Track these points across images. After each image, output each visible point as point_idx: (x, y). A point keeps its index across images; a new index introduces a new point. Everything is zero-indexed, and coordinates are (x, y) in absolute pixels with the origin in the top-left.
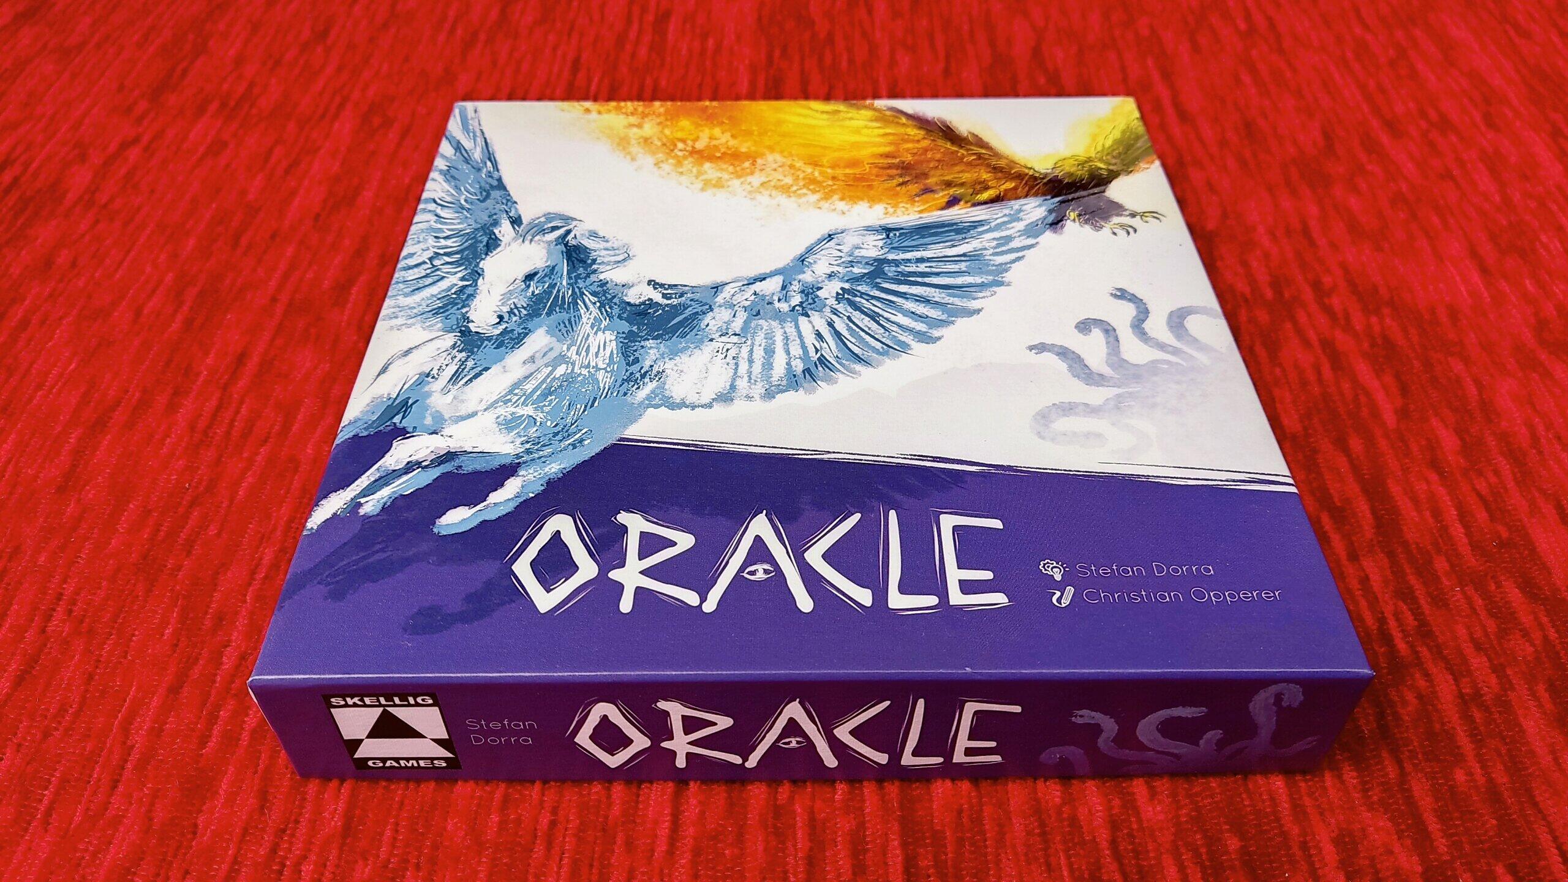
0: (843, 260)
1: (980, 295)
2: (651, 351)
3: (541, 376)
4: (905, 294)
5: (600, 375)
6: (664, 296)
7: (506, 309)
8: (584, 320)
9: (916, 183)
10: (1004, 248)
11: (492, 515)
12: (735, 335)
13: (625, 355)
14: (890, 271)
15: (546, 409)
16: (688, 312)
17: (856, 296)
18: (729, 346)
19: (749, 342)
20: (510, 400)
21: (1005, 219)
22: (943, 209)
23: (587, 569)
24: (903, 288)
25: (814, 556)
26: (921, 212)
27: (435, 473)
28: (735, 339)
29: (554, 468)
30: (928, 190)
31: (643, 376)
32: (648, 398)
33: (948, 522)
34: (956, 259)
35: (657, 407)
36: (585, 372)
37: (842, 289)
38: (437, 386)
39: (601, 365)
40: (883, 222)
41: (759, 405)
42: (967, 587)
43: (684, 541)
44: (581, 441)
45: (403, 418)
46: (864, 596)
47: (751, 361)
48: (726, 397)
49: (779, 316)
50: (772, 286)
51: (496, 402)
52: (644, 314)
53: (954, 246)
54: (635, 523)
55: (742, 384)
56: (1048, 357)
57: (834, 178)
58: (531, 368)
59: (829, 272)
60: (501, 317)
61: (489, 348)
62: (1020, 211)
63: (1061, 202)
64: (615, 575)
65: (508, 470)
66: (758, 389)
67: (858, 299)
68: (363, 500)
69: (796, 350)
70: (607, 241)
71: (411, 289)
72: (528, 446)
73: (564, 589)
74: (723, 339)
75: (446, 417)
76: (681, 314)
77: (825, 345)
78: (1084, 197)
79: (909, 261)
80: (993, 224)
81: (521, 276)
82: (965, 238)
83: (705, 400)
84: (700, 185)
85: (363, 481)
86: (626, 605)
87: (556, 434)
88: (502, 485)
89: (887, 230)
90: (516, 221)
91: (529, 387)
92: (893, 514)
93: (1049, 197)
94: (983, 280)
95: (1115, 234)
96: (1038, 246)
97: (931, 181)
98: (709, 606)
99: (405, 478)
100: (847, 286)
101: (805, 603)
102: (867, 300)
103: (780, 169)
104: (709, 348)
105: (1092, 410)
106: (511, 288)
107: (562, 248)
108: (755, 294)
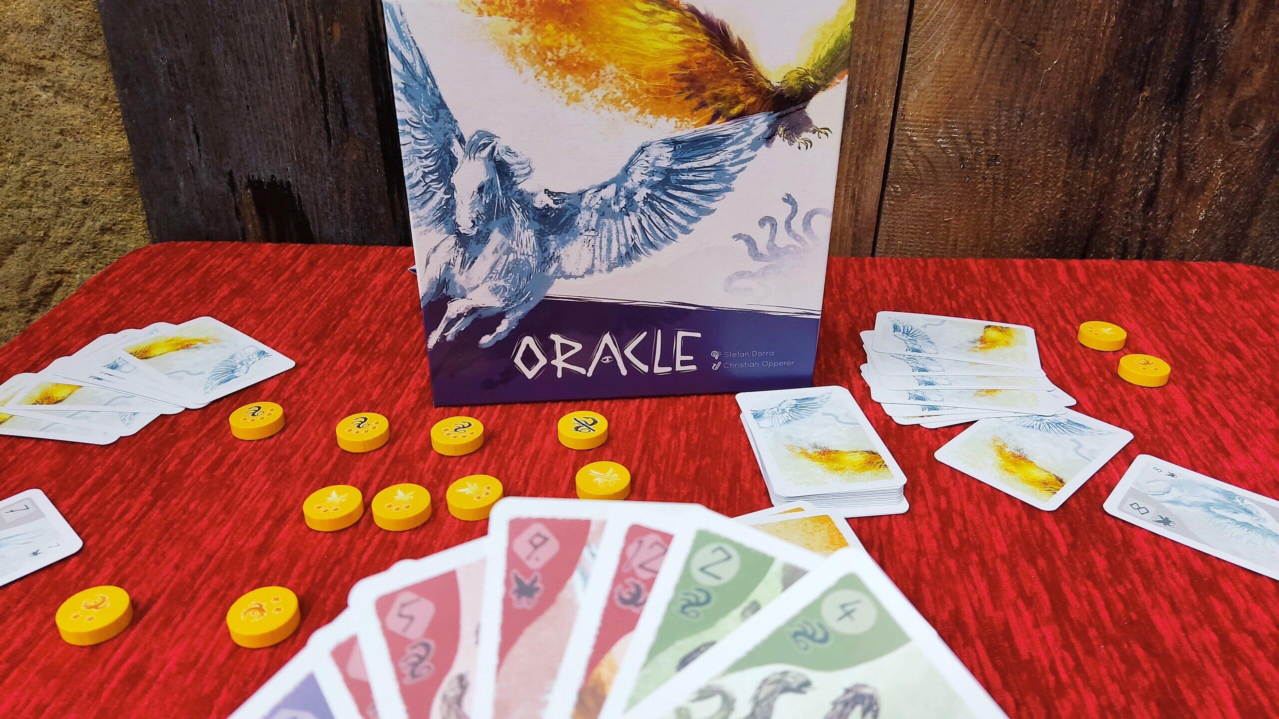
0: (649, 170)
1: (717, 198)
2: (553, 242)
3: (503, 261)
4: (679, 197)
5: (531, 259)
6: (555, 202)
7: (474, 216)
8: (516, 222)
9: (697, 96)
10: (737, 160)
11: (500, 338)
12: (593, 230)
13: (540, 246)
14: (673, 178)
15: (510, 281)
16: (568, 214)
17: (653, 200)
18: (590, 238)
19: (600, 235)
20: (492, 277)
21: (743, 133)
22: (709, 123)
23: (543, 361)
24: (678, 193)
25: (628, 352)
26: (696, 126)
27: (470, 319)
28: (592, 233)
29: (520, 313)
30: (703, 105)
31: (551, 259)
32: (555, 273)
33: (681, 334)
34: (710, 169)
35: (559, 278)
36: (523, 258)
37: (647, 194)
38: (456, 269)
39: (530, 254)
40: (673, 136)
41: (606, 275)
42: (683, 363)
43: (578, 347)
44: (528, 298)
45: (447, 290)
46: (645, 368)
47: (601, 248)
48: (590, 271)
49: (614, 216)
50: (609, 193)
51: (486, 278)
52: (545, 216)
53: (710, 158)
54: (557, 339)
55: (597, 262)
56: (741, 242)
57: (648, 91)
58: (496, 256)
59: (640, 181)
60: (473, 221)
61: (473, 245)
62: (753, 125)
63: (778, 117)
64: (553, 362)
65: (500, 316)
66: (605, 266)
67: (655, 202)
68: (446, 334)
69: (622, 241)
70: (517, 156)
71: (419, 204)
72: (506, 302)
73: (536, 369)
74: (587, 233)
75: (466, 288)
76: (564, 216)
77: (636, 236)
78: (792, 112)
79: (683, 170)
80: (735, 138)
81: (476, 190)
82: (718, 151)
83: (581, 273)
84: (565, 99)
85: (442, 325)
86: (559, 375)
87: (517, 295)
88: (500, 323)
89: (674, 142)
90: (461, 140)
91: (499, 268)
92: (659, 331)
93: (772, 112)
94: (721, 186)
95: (799, 148)
96: (756, 158)
97: (707, 94)
98: (590, 374)
99: (459, 322)
100: (649, 192)
101: (624, 372)
102: (659, 203)
103: (615, 81)
104: (581, 239)
105: (751, 275)
106: (473, 199)
107: (492, 163)
108: (602, 199)
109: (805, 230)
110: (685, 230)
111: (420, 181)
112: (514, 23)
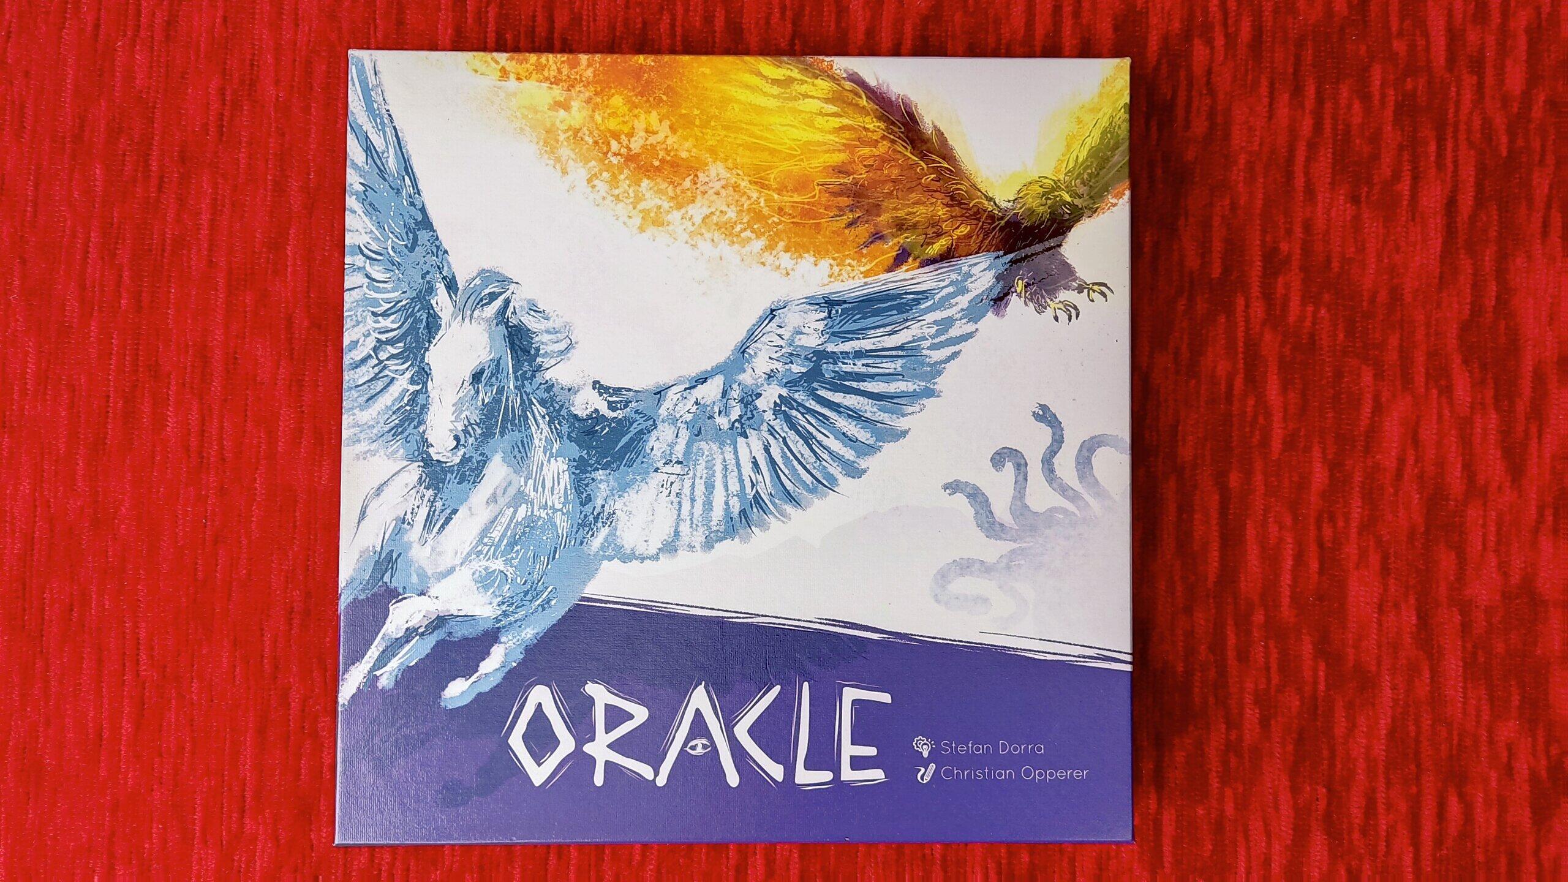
0: (783, 351)
1: (910, 409)
2: (602, 482)
3: (505, 520)
4: (839, 405)
5: (558, 518)
6: (612, 406)
7: (460, 427)
8: (536, 441)
9: (867, 222)
10: (942, 338)
11: (485, 687)
12: (679, 462)
13: (579, 493)
14: (827, 369)
15: (515, 562)
16: (634, 430)
17: (792, 408)
18: (673, 478)
19: (691, 473)
20: (481, 552)
21: (951, 289)
22: (890, 270)
23: (567, 744)
24: (837, 398)
25: (741, 731)
26: (866, 274)
27: (431, 641)
28: (678, 469)
29: (529, 633)
30: (878, 237)
31: (596, 519)
32: (603, 548)
33: (850, 694)
34: (894, 353)
35: (610, 558)
36: (543, 515)
37: (780, 396)
38: (414, 534)
39: (558, 506)
40: (826, 290)
41: (700, 557)
42: (858, 763)
43: (640, 714)
44: (548, 601)
45: (392, 576)
46: (777, 771)
47: (693, 500)
48: (670, 547)
49: (719, 436)
50: (711, 391)
51: (469, 554)
52: (590, 433)
53: (894, 332)
54: (600, 694)
55: (684, 528)
56: (960, 499)
57: (781, 211)
58: (494, 509)
59: (768, 371)
60: (457, 438)
61: (452, 486)
62: (969, 275)
63: (1013, 262)
64: (588, 748)
65: (491, 637)
66: (699, 538)
67: (794, 413)
68: (378, 673)
69: (734, 487)
70: (547, 319)
71: (364, 398)
72: (504, 608)
73: (552, 762)
74: (668, 469)
75: (429, 573)
76: (627, 432)
77: (760, 478)
78: (1037, 254)
79: (845, 354)
80: (937, 297)
81: (468, 377)
82: (907, 320)
83: (653, 551)
84: (637, 221)
85: (374, 652)
86: (599, 779)
87: (526, 593)
88: (488, 654)
89: (830, 303)
90: (451, 286)
91: (496, 535)
92: (806, 685)
93: (1001, 253)
94: (916, 387)
95: (1056, 318)
96: (978, 335)
97: (884, 218)
98: (661, 781)
99: (407, 647)
100: (784, 392)
101: (733, 779)
102: (802, 414)
103: (723, 192)
104: (656, 479)
105: (987, 569)
106: (461, 394)
107: (502, 328)
108: (697, 403)
109: (1082, 478)
110: (854, 471)
111: (369, 356)
112: (558, 93)
